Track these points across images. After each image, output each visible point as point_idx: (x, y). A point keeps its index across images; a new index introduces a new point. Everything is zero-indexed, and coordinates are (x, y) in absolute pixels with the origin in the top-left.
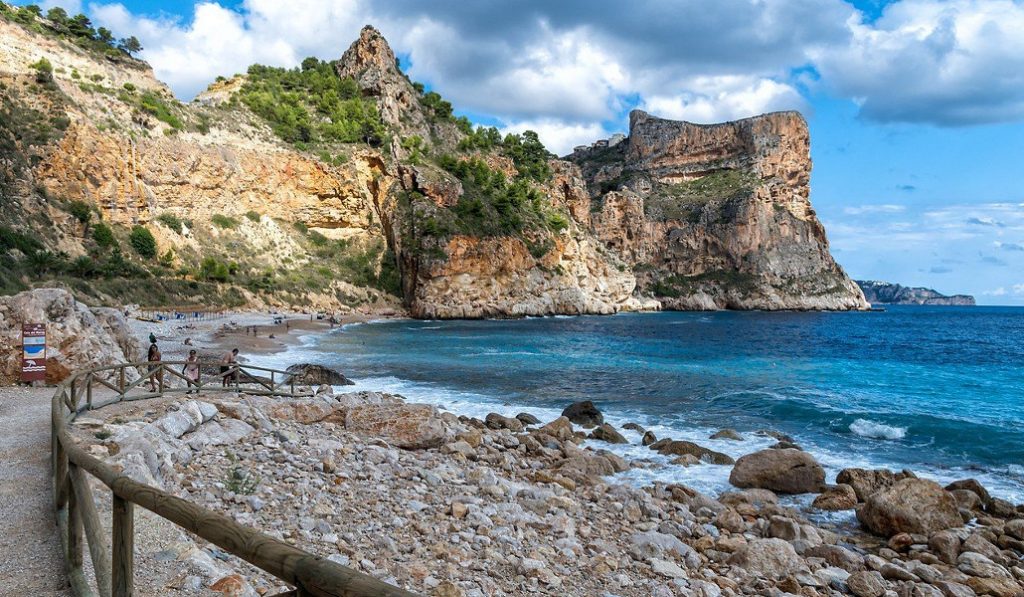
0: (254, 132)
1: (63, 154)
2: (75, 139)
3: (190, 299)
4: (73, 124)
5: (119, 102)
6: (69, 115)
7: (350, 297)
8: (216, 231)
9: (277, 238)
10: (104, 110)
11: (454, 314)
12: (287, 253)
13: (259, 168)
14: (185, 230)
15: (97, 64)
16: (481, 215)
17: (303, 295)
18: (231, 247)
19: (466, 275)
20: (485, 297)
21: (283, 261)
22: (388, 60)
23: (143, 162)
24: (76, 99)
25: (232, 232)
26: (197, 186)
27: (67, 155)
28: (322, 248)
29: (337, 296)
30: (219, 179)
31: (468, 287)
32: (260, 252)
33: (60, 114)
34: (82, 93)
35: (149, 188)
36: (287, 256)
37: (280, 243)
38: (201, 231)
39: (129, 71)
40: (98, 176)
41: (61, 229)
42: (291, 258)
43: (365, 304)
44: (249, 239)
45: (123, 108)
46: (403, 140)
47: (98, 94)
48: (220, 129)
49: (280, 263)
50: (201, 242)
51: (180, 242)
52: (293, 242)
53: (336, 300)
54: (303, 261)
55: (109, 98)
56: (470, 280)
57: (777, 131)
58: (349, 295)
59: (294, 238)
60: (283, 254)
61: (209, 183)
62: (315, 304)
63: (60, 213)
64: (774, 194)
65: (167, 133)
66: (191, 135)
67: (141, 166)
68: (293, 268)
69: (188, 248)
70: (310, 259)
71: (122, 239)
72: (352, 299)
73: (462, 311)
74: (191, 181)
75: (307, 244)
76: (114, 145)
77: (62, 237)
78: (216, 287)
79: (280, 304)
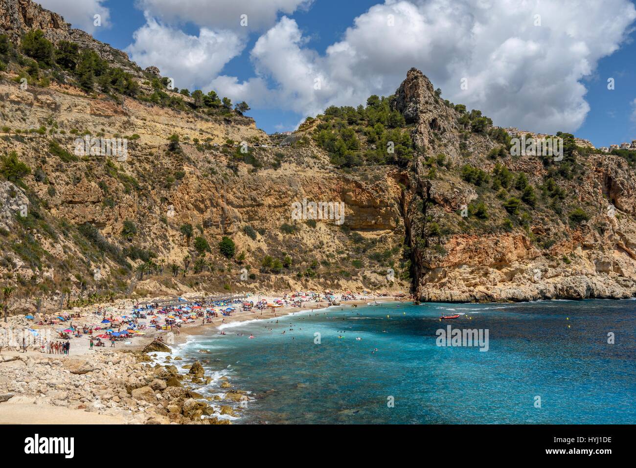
0: (315, 163)
1: (180, 195)
2: (187, 184)
3: (248, 286)
4: (187, 175)
5: (221, 154)
6: (185, 168)
7: (374, 283)
8: (281, 237)
9: (325, 239)
10: (209, 162)
11: (442, 298)
12: (331, 249)
13: (316, 189)
14: (259, 237)
15: (218, 125)
16: (484, 217)
17: (336, 281)
18: (290, 247)
19: (465, 266)
20: (483, 284)
21: (327, 256)
22: (428, 93)
23: (232, 193)
24: (193, 157)
25: (293, 236)
26: (270, 206)
27: (181, 195)
28: (359, 245)
29: (363, 282)
30: (286, 200)
31: (468, 275)
32: (311, 251)
33: (180, 169)
34: (198, 152)
35: (236, 210)
36: (331, 252)
37: (327, 243)
38: (271, 237)
39: (239, 126)
40: (202, 206)
41: (174, 243)
42: (335, 253)
43: (384, 287)
44: (304, 241)
45: (223, 158)
46: (427, 159)
47: (208, 151)
48: (290, 163)
49: (325, 258)
50: (269, 245)
51: (253, 245)
52: (337, 241)
53: (360, 285)
54: (342, 256)
55: (215, 152)
56: (469, 270)
58: (372, 280)
59: (339, 238)
60: (328, 251)
61: (277, 203)
62: (343, 288)
63: (174, 233)
65: (250, 172)
66: (266, 171)
67: (230, 196)
68: (334, 261)
69: (260, 249)
70: (348, 254)
71: (214, 246)
72: (374, 284)
73: (449, 295)
74: (265, 203)
75: (348, 242)
76: (212, 185)
77: (173, 248)
78: (269, 277)
79: (316, 288)
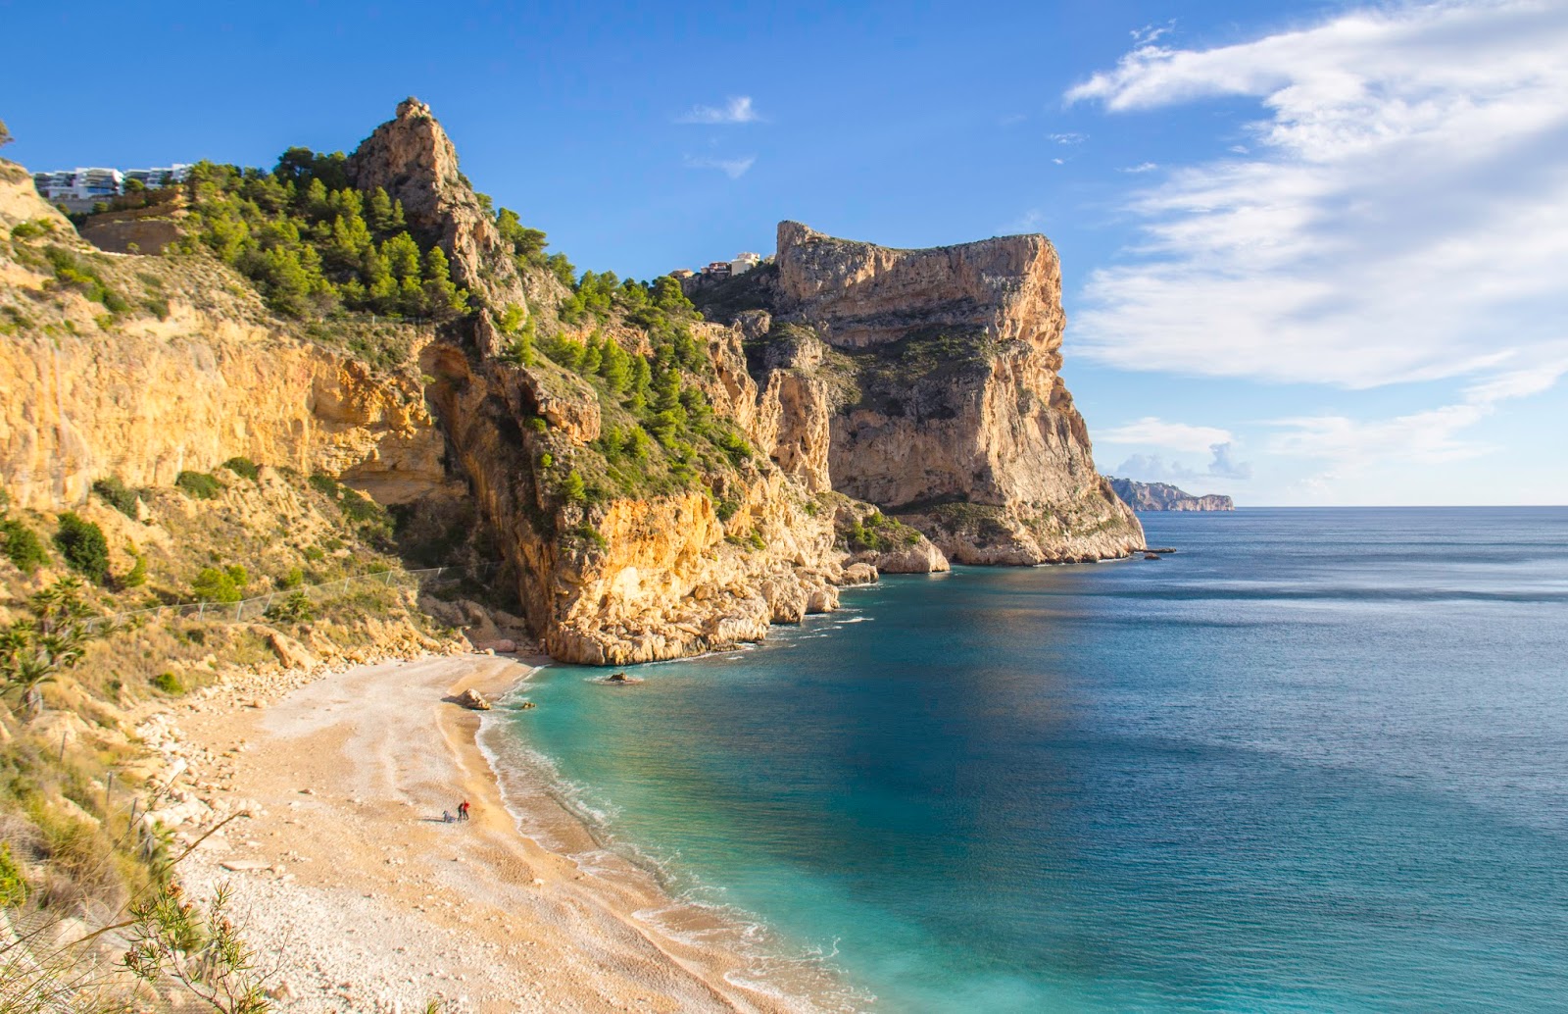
0: (237, 307)
8: (190, 508)
11: (638, 655)
12: (309, 538)
14: (143, 511)
17: (359, 625)
19: (631, 570)
20: (660, 606)
21: (307, 556)
23: (69, 385)
25: (217, 506)
31: (634, 591)
32: (267, 542)
35: (80, 435)
36: (310, 544)
38: (168, 509)
42: (320, 548)
44: (245, 517)
48: (181, 305)
49: (302, 561)
50: (171, 532)
51: (138, 537)
52: (316, 515)
54: (340, 553)
56: (637, 578)
57: (1017, 266)
59: (316, 506)
60: (304, 541)
64: (1015, 367)
65: (102, 324)
66: (143, 323)
67: (68, 395)
68: (326, 568)
69: (153, 547)
70: (351, 548)
73: (650, 648)
75: (341, 517)
76: (27, 362)
